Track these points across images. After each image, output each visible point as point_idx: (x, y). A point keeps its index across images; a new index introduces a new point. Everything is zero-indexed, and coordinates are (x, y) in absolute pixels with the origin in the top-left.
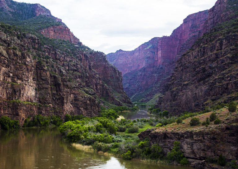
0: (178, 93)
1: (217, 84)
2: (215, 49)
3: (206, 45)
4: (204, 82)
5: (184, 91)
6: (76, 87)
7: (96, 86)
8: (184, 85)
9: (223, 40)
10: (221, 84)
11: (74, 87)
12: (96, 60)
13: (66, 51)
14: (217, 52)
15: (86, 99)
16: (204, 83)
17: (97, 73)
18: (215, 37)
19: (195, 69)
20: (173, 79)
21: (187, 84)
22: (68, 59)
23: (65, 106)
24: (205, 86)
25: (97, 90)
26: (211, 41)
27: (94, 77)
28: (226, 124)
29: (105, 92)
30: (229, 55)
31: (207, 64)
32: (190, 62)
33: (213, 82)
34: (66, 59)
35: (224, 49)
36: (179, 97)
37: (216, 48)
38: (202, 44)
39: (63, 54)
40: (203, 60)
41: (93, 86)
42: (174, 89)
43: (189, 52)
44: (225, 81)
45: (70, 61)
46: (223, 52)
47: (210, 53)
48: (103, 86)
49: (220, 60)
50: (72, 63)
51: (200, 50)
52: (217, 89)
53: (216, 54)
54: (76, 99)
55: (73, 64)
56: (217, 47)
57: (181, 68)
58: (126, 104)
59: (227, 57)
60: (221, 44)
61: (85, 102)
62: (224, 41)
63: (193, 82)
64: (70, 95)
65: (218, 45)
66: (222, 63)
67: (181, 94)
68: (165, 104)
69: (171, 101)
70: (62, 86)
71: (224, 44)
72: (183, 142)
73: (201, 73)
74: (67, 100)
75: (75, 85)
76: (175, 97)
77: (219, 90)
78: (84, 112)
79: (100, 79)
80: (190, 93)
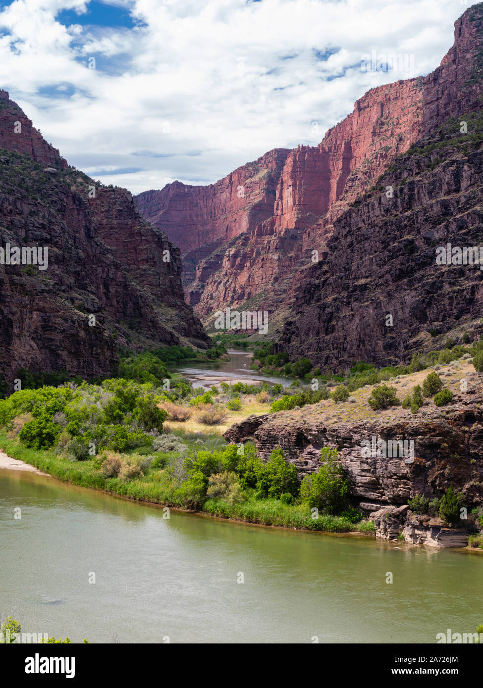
0: (338, 310)
1: (447, 288)
2: (441, 189)
3: (418, 178)
4: (410, 281)
5: (355, 305)
6: (49, 292)
7: (106, 286)
8: (356, 288)
9: (463, 163)
10: (456, 288)
11: (42, 292)
12: (108, 211)
13: (20, 185)
14: (446, 198)
15: (76, 324)
16: (410, 284)
17: (107, 250)
18: (441, 156)
19: (385, 244)
20: (326, 272)
21: (364, 287)
22: (26, 209)
23: (16, 343)
24: (413, 293)
25: (108, 298)
26: (430, 166)
27: (99, 260)
28: (466, 404)
29: (130, 304)
30: (478, 208)
31: (419, 231)
32: (373, 225)
33: (434, 283)
34: (19, 206)
35: (466, 190)
36: (340, 323)
37: (445, 187)
38: (405, 175)
39: (11, 192)
40: (409, 218)
41: (98, 288)
42: (329, 299)
43: (370, 196)
44: (468, 278)
45: (31, 214)
46: (463, 200)
47: (426, 201)
48: (126, 286)
49: (455, 220)
50: (38, 220)
51: (401, 190)
52: (446, 302)
53: (445, 205)
54: (46, 326)
55: (40, 222)
56: (448, 183)
57: (349, 239)
58: (192, 339)
59: (474, 212)
60: (457, 176)
61: (72, 335)
62: (466, 168)
63: (381, 281)
64: (31, 312)
65: (447, 177)
66: (461, 228)
67: (346, 312)
68: (302, 342)
69: (318, 333)
70: (7, 286)
71: (465, 175)
72: (349, 453)
73: (403, 255)
74: (21, 328)
75: (46, 285)
76: (330, 321)
77: (451, 304)
78: (71, 364)
79: (117, 266)
80: (371, 311)
